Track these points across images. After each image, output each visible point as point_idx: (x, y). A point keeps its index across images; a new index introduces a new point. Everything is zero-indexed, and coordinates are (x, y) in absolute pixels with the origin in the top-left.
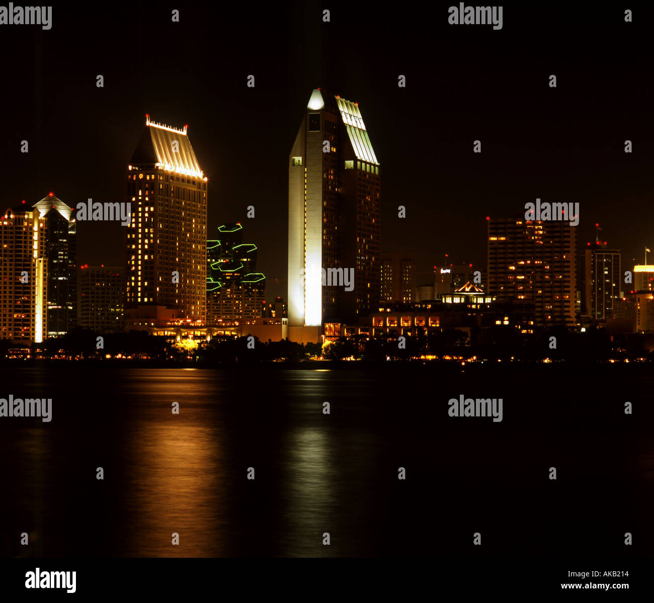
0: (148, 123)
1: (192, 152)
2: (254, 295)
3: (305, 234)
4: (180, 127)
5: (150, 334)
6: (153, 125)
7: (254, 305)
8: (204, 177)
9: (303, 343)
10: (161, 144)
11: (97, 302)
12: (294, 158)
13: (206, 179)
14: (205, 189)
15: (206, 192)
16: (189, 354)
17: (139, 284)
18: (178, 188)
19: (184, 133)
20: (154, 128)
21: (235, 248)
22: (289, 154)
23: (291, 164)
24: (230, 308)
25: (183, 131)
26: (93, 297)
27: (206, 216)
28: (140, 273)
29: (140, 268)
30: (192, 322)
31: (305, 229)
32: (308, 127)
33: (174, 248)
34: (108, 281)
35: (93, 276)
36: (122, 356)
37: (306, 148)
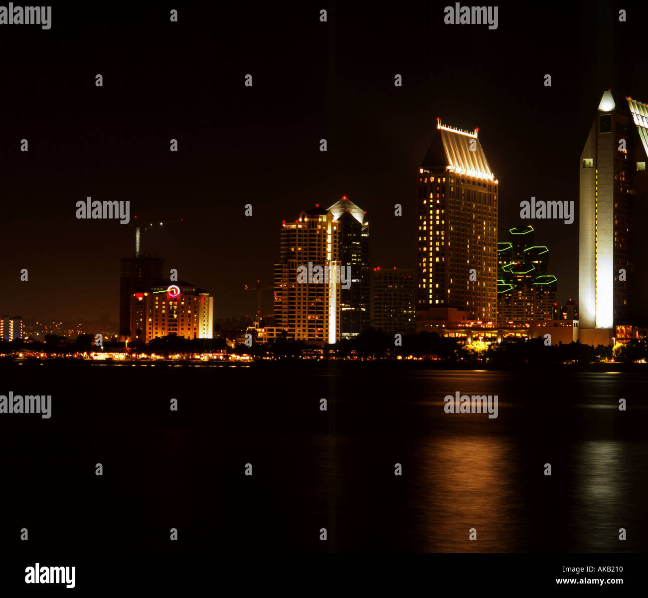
0: (439, 127)
1: (483, 155)
2: (545, 297)
3: (596, 236)
4: (471, 130)
5: (441, 336)
6: (444, 128)
7: (545, 307)
8: (495, 179)
9: (593, 346)
10: (452, 147)
11: (390, 303)
12: (585, 160)
13: (497, 182)
14: (496, 192)
15: (497, 194)
16: (479, 355)
17: (431, 286)
18: (469, 191)
19: (475, 136)
20: (445, 131)
21: (526, 250)
22: (580, 155)
23: (581, 166)
24: (521, 310)
25: (474, 134)
26: (385, 299)
27: (497, 218)
28: (431, 275)
29: (431, 270)
30: (483, 324)
31: (596, 231)
32: (599, 129)
33: (465, 250)
34: (401, 283)
35: (386, 278)
36: (413, 358)
37: (597, 150)
